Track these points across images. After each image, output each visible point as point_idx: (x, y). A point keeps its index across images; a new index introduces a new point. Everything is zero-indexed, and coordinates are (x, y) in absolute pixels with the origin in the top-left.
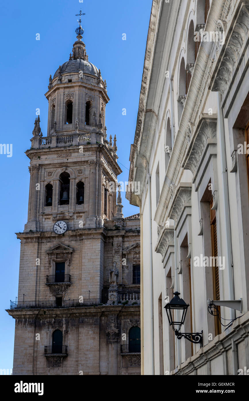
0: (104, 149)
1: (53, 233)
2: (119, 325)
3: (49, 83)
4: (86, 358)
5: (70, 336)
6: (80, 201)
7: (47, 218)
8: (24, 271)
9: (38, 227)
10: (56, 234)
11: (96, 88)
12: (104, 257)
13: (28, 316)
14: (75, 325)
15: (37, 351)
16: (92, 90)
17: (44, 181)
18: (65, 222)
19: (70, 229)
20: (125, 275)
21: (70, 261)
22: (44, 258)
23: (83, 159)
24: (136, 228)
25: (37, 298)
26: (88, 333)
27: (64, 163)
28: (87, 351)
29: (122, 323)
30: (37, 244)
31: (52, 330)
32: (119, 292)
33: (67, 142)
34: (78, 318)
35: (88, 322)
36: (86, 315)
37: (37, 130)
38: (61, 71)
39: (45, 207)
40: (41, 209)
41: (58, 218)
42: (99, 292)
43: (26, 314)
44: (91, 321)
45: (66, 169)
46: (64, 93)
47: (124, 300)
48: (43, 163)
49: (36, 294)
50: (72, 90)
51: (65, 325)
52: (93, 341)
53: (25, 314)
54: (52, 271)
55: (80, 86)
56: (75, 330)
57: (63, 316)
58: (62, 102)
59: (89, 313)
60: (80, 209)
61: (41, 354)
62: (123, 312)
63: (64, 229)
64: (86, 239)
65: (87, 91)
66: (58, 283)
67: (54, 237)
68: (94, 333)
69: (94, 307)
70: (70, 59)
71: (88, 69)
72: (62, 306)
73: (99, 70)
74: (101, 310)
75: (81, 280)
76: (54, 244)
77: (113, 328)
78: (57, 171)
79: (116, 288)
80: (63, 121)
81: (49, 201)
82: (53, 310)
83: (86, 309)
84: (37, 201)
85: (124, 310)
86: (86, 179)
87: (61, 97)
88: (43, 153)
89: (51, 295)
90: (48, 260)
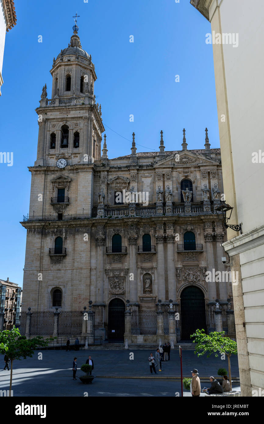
0: (94, 109)
1: (56, 168)
2: (105, 233)
3: (53, 63)
4: (80, 257)
5: (68, 241)
6: (76, 145)
7: (52, 158)
8: (34, 194)
9: (45, 163)
10: (59, 168)
11: (88, 67)
12: (94, 185)
13: (36, 227)
14: (72, 234)
15: (43, 253)
16: (86, 68)
17: (49, 131)
18: (65, 160)
19: (69, 165)
20: (109, 198)
21: (69, 187)
22: (49, 185)
23: (79, 116)
24: (117, 166)
25: (44, 214)
27: (64, 118)
28: (81, 251)
29: (107, 232)
30: (44, 175)
31: (54, 237)
32: (105, 210)
33: (67, 103)
34: (75, 228)
35: (82, 231)
36: (81, 226)
37: (45, 94)
38: (63, 53)
39: (50, 150)
40: (47, 151)
41: (60, 157)
42: (90, 210)
43: (36, 225)
44: (84, 230)
45: (66, 123)
46: (65, 69)
47: (109, 215)
48: (49, 118)
49: (43, 211)
50: (70, 67)
51: (65, 233)
52: (85, 244)
53: (34, 225)
54: (55, 195)
55: (76, 64)
56: (72, 237)
57: (63, 227)
58: (63, 76)
59: (83, 224)
60: (76, 151)
61: (46, 255)
62: (108, 223)
63: (64, 165)
64: (81, 172)
65: (81, 68)
66: (60, 203)
67: (57, 171)
69: (87, 220)
70: (69, 46)
71: (82, 54)
72: (63, 219)
73: (90, 56)
74: (92, 222)
75: (77, 201)
76: (57, 175)
77: (101, 235)
78: (59, 124)
79: (103, 207)
80: (64, 89)
81: (53, 145)
82: (56, 222)
83: (81, 221)
84: (44, 145)
85: (109, 222)
86: (81, 130)
87: (62, 72)
88: (49, 110)
89: (55, 212)
90: (52, 187)
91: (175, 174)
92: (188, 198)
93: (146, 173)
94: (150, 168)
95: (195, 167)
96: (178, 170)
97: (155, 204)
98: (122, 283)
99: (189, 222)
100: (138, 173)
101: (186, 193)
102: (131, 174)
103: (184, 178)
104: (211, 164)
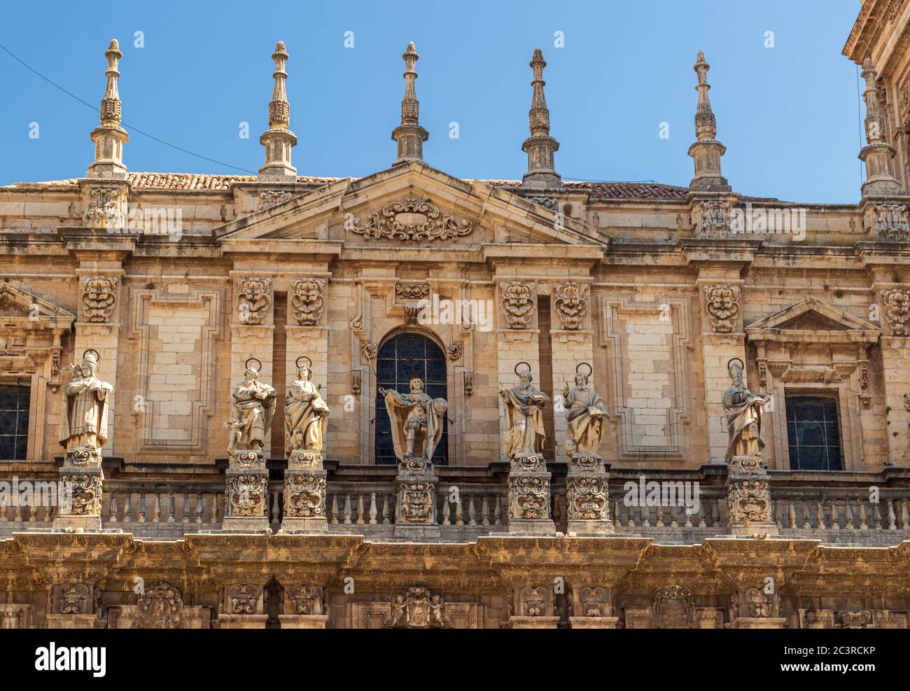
91: (345, 296)
92: (420, 436)
93: (175, 282)
94: (202, 251)
95: (467, 267)
96: (368, 273)
97: (222, 464)
99: (421, 578)
100: (124, 280)
101: (412, 407)
102: (85, 280)
103: (400, 323)
104: (558, 252)
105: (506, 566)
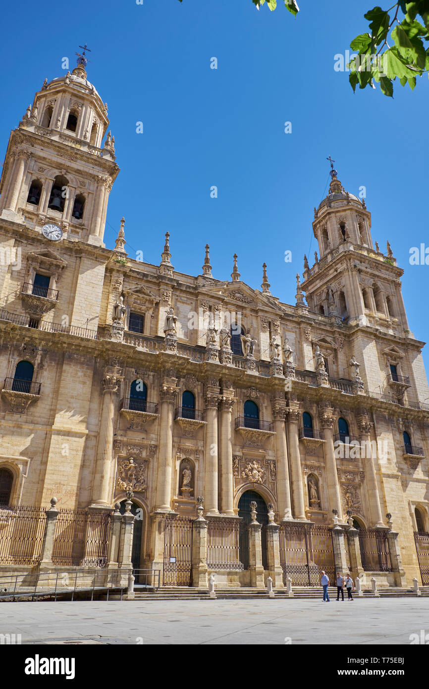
1: (40, 236)
4: (68, 408)
5: (45, 373)
7: (29, 218)
10: (45, 238)
14: (55, 360)
17: (32, 174)
18: (60, 229)
19: (64, 239)
21: (60, 276)
23: (91, 172)
24: (140, 272)
26: (76, 374)
27: (64, 165)
28: (72, 397)
29: (124, 372)
30: (14, 240)
31: (17, 359)
35: (77, 359)
36: (77, 349)
39: (27, 203)
40: (21, 204)
41: (46, 221)
42: (97, 326)
44: (82, 360)
45: (65, 174)
46: (71, 99)
48: (36, 154)
51: (40, 356)
52: (81, 386)
56: (54, 366)
57: (40, 343)
58: (67, 107)
59: (84, 347)
60: (78, 223)
62: (129, 357)
63: (56, 236)
64: (86, 258)
66: (38, 296)
67: (40, 241)
68: (85, 375)
74: (103, 347)
75: (73, 304)
76: (38, 249)
82: (29, 330)
83: (82, 340)
85: (131, 355)
86: (89, 195)
87: (65, 101)
89: (24, 312)
90: (25, 266)
92: (251, 349)
93: (184, 297)
94: (191, 291)
95: (252, 310)
96: (229, 306)
98: (142, 471)
99: (254, 385)
100: (172, 293)
101: (248, 341)
102: (163, 290)
104: (274, 311)
105: (277, 385)
